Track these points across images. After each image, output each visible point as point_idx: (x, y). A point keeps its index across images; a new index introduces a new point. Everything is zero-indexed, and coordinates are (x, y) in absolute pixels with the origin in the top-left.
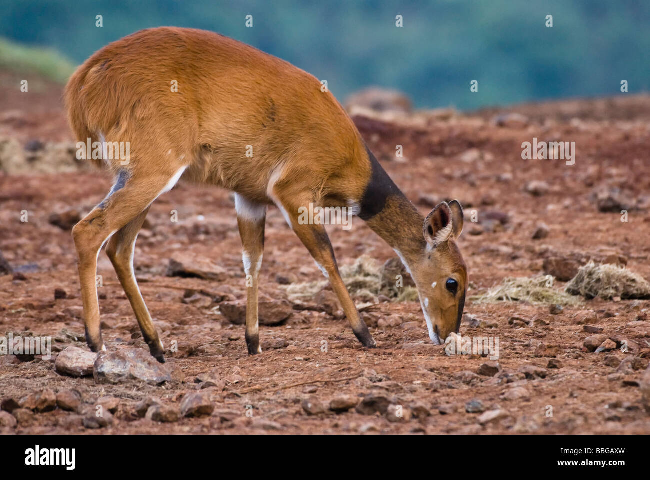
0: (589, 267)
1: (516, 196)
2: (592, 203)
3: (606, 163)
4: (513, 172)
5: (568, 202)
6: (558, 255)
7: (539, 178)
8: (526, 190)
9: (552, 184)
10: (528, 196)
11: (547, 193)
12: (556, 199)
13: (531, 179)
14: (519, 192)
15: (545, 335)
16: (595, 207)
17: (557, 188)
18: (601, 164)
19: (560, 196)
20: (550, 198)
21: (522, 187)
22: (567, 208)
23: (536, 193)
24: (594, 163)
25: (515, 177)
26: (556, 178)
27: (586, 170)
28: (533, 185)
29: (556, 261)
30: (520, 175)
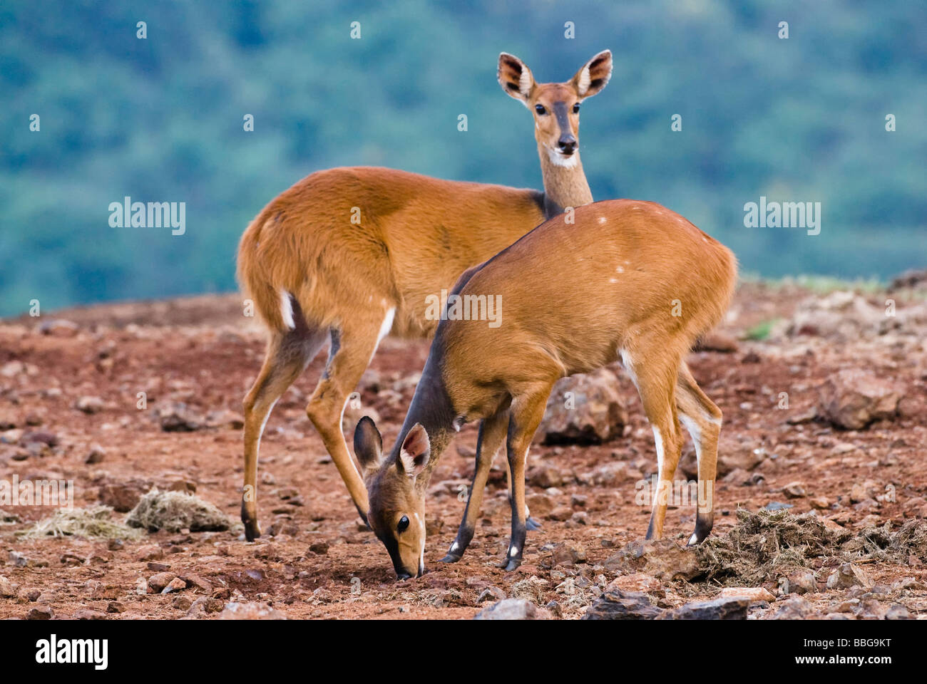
0: (152, 495)
1: (66, 414)
2: (153, 421)
3: (168, 375)
4: (61, 387)
5: (125, 420)
6: (116, 481)
7: (91, 394)
8: (77, 408)
9: (106, 400)
10: (79, 414)
11: (100, 410)
12: (111, 417)
13: (83, 394)
14: (70, 409)
15: (104, 575)
16: (157, 425)
17: (112, 405)
18: (162, 376)
19: (117, 413)
20: (104, 416)
21: (71, 404)
22: (124, 427)
23: (88, 411)
24: (155, 375)
25: (64, 393)
26: (111, 392)
27: (145, 383)
28: (85, 402)
29: (114, 489)
30: (70, 390)
